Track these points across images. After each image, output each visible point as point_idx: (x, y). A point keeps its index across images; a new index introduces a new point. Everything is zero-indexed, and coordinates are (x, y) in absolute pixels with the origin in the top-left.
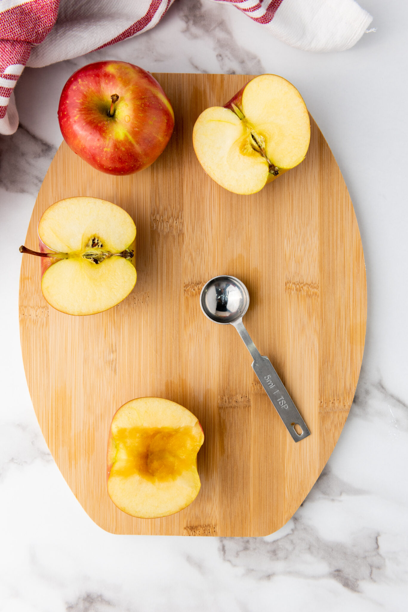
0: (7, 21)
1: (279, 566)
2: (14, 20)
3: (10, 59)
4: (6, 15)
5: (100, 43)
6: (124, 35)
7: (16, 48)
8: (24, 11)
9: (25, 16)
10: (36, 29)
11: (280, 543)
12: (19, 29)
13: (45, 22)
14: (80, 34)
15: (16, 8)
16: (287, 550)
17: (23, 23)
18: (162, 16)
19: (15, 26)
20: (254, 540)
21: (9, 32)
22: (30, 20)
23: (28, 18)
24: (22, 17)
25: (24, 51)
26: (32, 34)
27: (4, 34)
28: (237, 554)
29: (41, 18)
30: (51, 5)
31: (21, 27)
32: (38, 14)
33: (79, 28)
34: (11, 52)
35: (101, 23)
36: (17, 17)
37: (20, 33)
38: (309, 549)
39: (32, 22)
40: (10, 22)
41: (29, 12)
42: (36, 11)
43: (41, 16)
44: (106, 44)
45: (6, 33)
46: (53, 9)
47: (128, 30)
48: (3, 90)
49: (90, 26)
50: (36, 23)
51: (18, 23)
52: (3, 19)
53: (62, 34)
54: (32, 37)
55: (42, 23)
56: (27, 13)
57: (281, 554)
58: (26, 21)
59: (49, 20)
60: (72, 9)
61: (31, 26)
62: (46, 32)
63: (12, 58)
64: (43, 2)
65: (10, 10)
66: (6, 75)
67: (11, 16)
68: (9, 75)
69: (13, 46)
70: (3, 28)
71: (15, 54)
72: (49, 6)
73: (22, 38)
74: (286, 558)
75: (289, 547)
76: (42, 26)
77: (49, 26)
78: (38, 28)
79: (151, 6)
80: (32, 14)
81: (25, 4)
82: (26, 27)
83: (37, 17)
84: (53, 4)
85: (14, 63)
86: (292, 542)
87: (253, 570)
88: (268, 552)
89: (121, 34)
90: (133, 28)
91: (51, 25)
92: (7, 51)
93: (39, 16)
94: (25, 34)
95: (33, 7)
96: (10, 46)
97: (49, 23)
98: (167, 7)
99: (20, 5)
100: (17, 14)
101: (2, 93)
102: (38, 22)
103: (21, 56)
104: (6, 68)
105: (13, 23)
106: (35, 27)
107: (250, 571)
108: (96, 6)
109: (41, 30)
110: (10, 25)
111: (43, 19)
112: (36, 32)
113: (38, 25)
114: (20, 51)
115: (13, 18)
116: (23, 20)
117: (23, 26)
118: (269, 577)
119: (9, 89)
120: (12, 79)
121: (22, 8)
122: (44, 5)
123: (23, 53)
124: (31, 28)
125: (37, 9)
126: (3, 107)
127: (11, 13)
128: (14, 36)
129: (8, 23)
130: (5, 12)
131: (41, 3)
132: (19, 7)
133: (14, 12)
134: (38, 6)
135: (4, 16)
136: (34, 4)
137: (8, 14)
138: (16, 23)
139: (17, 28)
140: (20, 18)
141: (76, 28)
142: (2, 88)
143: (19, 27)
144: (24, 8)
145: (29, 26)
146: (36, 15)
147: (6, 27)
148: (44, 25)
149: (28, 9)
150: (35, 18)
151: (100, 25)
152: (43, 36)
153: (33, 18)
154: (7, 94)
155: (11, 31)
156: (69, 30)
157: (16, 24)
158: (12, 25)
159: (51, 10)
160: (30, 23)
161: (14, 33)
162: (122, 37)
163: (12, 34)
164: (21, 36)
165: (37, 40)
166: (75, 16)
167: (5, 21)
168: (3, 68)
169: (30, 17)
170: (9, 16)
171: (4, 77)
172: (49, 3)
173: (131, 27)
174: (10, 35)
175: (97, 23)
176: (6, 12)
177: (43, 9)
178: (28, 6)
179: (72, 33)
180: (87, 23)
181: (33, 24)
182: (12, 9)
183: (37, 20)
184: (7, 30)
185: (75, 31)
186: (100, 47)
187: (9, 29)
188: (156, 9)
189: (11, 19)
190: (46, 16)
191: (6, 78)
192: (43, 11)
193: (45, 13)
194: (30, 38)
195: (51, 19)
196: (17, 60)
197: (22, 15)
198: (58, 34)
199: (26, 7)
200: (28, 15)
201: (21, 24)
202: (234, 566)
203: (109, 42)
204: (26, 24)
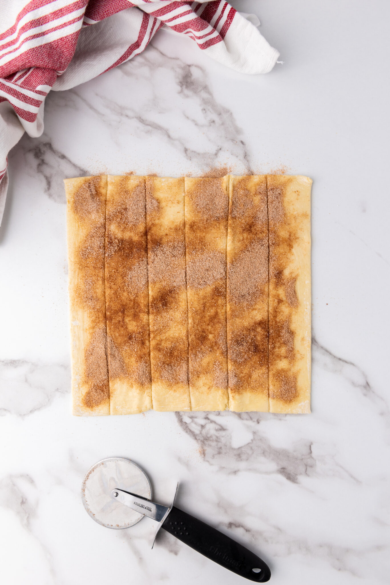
0: (40, 53)
1: (242, 465)
2: (45, 53)
3: (41, 81)
4: (39, 48)
5: (106, 67)
6: (121, 60)
7: (45, 75)
8: (52, 46)
9: (53, 50)
10: (60, 60)
11: (243, 449)
12: (48, 59)
13: (67, 55)
14: (91, 63)
15: (47, 44)
16: (248, 454)
17: (51, 55)
18: (146, 45)
19: (45, 57)
20: (225, 447)
21: (40, 61)
22: (56, 53)
23: (55, 51)
24: (50, 51)
25: (51, 77)
26: (57, 63)
27: (37, 62)
28: (213, 456)
29: (64, 52)
30: (72, 41)
31: (49, 57)
32: (62, 49)
33: (90, 58)
34: (41, 77)
35: (104, 53)
36: (47, 50)
37: (48, 62)
38: (263, 453)
39: (57, 55)
40: (42, 54)
41: (56, 47)
42: (61, 47)
43: (65, 51)
44: (110, 68)
45: (39, 61)
46: (73, 45)
47: (123, 55)
48: (34, 101)
49: (97, 56)
50: (61, 56)
51: (47, 55)
52: (37, 51)
53: (79, 64)
54: (57, 65)
55: (64, 56)
56: (55, 48)
57: (244, 457)
58: (53, 54)
59: (70, 54)
60: (84, 44)
61: (57, 57)
62: (67, 62)
63: (42, 80)
64: (66, 39)
65: (42, 45)
66: (37, 91)
67: (43, 49)
68: (38, 91)
69: (44, 73)
70: (37, 58)
71: (44, 78)
72: (71, 41)
73: (50, 65)
74: (247, 460)
75: (250, 452)
76: (64, 58)
77: (69, 58)
78: (61, 59)
79: (138, 38)
80: (58, 49)
81: (54, 42)
82: (53, 58)
83: (62, 51)
84: (74, 40)
85: (43, 84)
86: (251, 448)
87: (224, 468)
88: (235, 455)
89: (119, 59)
90: (127, 54)
91: (70, 58)
92: (39, 76)
93: (63, 50)
94: (52, 62)
95: (59, 43)
96: (41, 73)
97: (70, 56)
98: (150, 39)
99: (50, 42)
100: (47, 48)
101: (33, 103)
102: (62, 55)
103: (48, 79)
104: (37, 86)
105: (44, 54)
106: (59, 58)
107: (222, 468)
108: (100, 41)
109: (64, 60)
110: (41, 56)
111: (65, 53)
112: (60, 62)
113: (62, 57)
114: (48, 77)
115: (44, 51)
116: (51, 53)
117: (50, 57)
118: (235, 472)
119: (38, 101)
120: (41, 94)
121: (52, 45)
122: (67, 41)
123: (50, 78)
124: (56, 59)
125: (62, 45)
126: (33, 114)
127: (43, 47)
128: (44, 64)
129: (40, 54)
130: (38, 47)
131: (65, 39)
132: (49, 43)
133: (45, 47)
134: (63, 42)
135: (38, 49)
136: (60, 41)
137: (41, 48)
138: (46, 54)
139: (46, 58)
140: (49, 51)
141: (88, 59)
142: (34, 99)
143: (48, 58)
144: (53, 44)
145: (55, 57)
146: (61, 49)
147: (38, 57)
148: (66, 57)
149: (55, 45)
150: (60, 52)
151: (104, 55)
152: (65, 65)
153: (59, 52)
154: (36, 104)
155: (42, 60)
156: (83, 61)
157: (46, 56)
158: (43, 55)
159: (71, 45)
160: (56, 55)
161: (44, 61)
162: (120, 61)
163: (43, 62)
164: (49, 64)
165: (60, 67)
166: (86, 49)
167: (38, 53)
168: (35, 87)
169: (57, 51)
170: (42, 50)
171: (35, 92)
172: (70, 39)
173: (125, 53)
174: (41, 62)
175: (102, 53)
176: (40, 46)
177: (66, 45)
178: (56, 43)
179: (86, 63)
180: (95, 55)
181: (58, 56)
182: (44, 45)
183: (61, 53)
184: (39, 59)
185: (87, 61)
186: (106, 70)
187: (41, 58)
188: (142, 40)
189: (42, 51)
190: (68, 50)
191: (37, 93)
192: (66, 47)
193: (67, 49)
194: (55, 66)
195: (71, 53)
196: (45, 82)
197: (51, 49)
198: (76, 65)
199: (54, 43)
200: (56, 49)
201: (50, 55)
202: (211, 465)
203: (112, 66)
204: (53, 56)
